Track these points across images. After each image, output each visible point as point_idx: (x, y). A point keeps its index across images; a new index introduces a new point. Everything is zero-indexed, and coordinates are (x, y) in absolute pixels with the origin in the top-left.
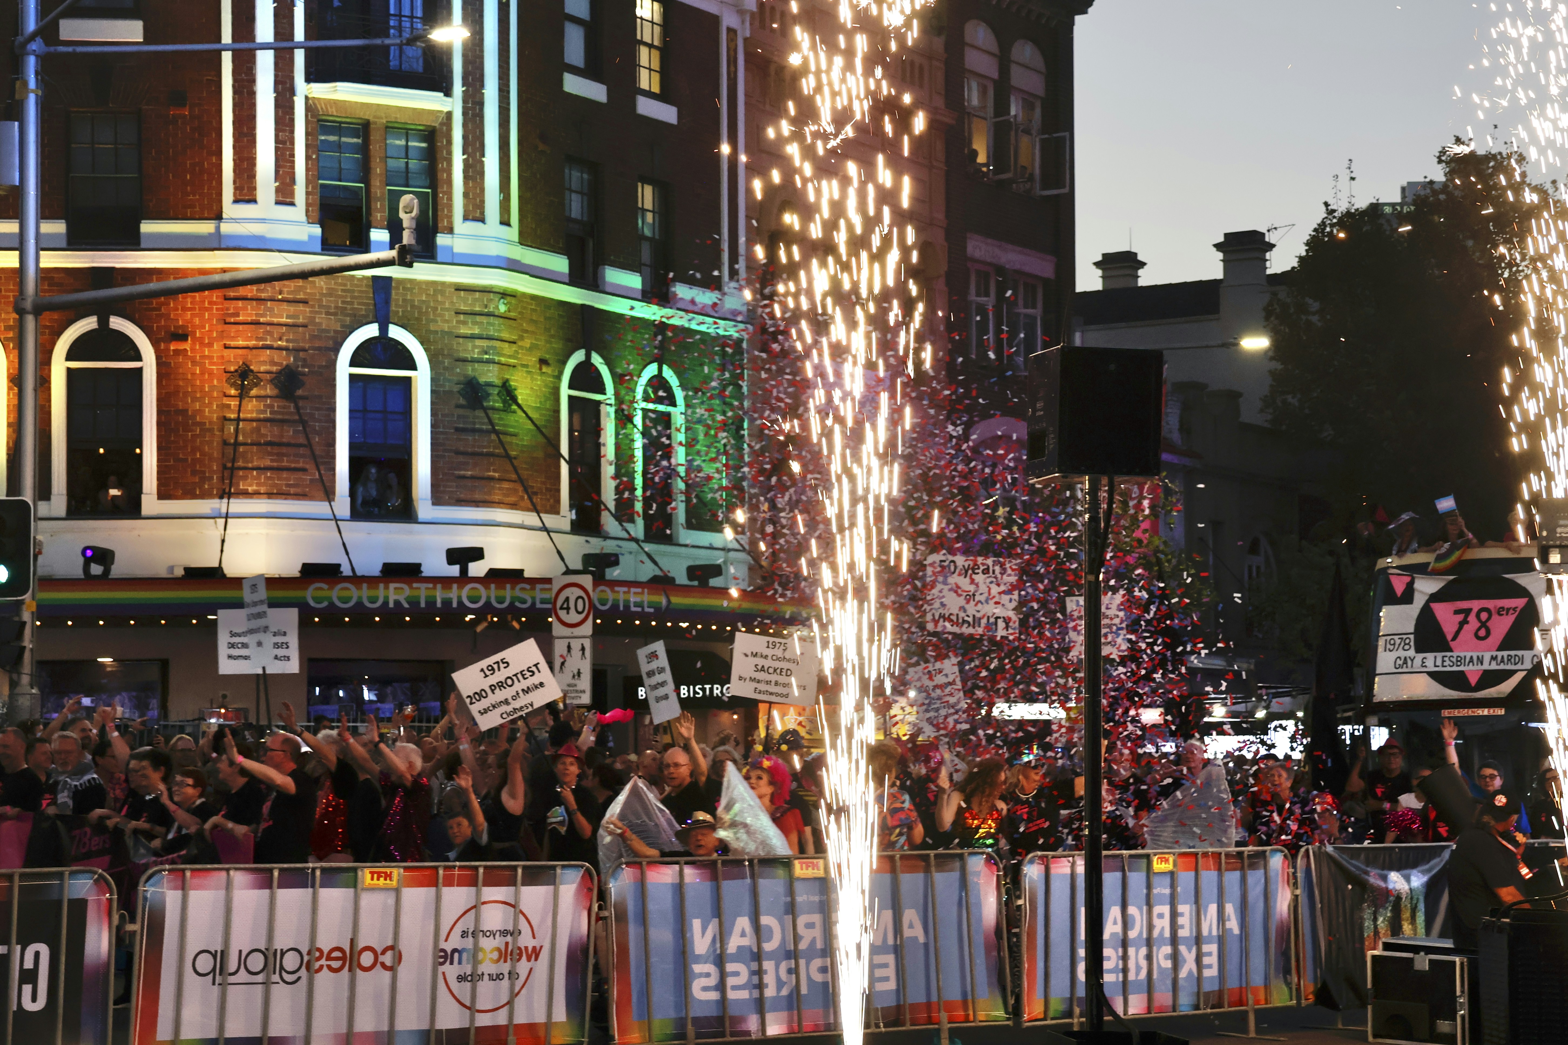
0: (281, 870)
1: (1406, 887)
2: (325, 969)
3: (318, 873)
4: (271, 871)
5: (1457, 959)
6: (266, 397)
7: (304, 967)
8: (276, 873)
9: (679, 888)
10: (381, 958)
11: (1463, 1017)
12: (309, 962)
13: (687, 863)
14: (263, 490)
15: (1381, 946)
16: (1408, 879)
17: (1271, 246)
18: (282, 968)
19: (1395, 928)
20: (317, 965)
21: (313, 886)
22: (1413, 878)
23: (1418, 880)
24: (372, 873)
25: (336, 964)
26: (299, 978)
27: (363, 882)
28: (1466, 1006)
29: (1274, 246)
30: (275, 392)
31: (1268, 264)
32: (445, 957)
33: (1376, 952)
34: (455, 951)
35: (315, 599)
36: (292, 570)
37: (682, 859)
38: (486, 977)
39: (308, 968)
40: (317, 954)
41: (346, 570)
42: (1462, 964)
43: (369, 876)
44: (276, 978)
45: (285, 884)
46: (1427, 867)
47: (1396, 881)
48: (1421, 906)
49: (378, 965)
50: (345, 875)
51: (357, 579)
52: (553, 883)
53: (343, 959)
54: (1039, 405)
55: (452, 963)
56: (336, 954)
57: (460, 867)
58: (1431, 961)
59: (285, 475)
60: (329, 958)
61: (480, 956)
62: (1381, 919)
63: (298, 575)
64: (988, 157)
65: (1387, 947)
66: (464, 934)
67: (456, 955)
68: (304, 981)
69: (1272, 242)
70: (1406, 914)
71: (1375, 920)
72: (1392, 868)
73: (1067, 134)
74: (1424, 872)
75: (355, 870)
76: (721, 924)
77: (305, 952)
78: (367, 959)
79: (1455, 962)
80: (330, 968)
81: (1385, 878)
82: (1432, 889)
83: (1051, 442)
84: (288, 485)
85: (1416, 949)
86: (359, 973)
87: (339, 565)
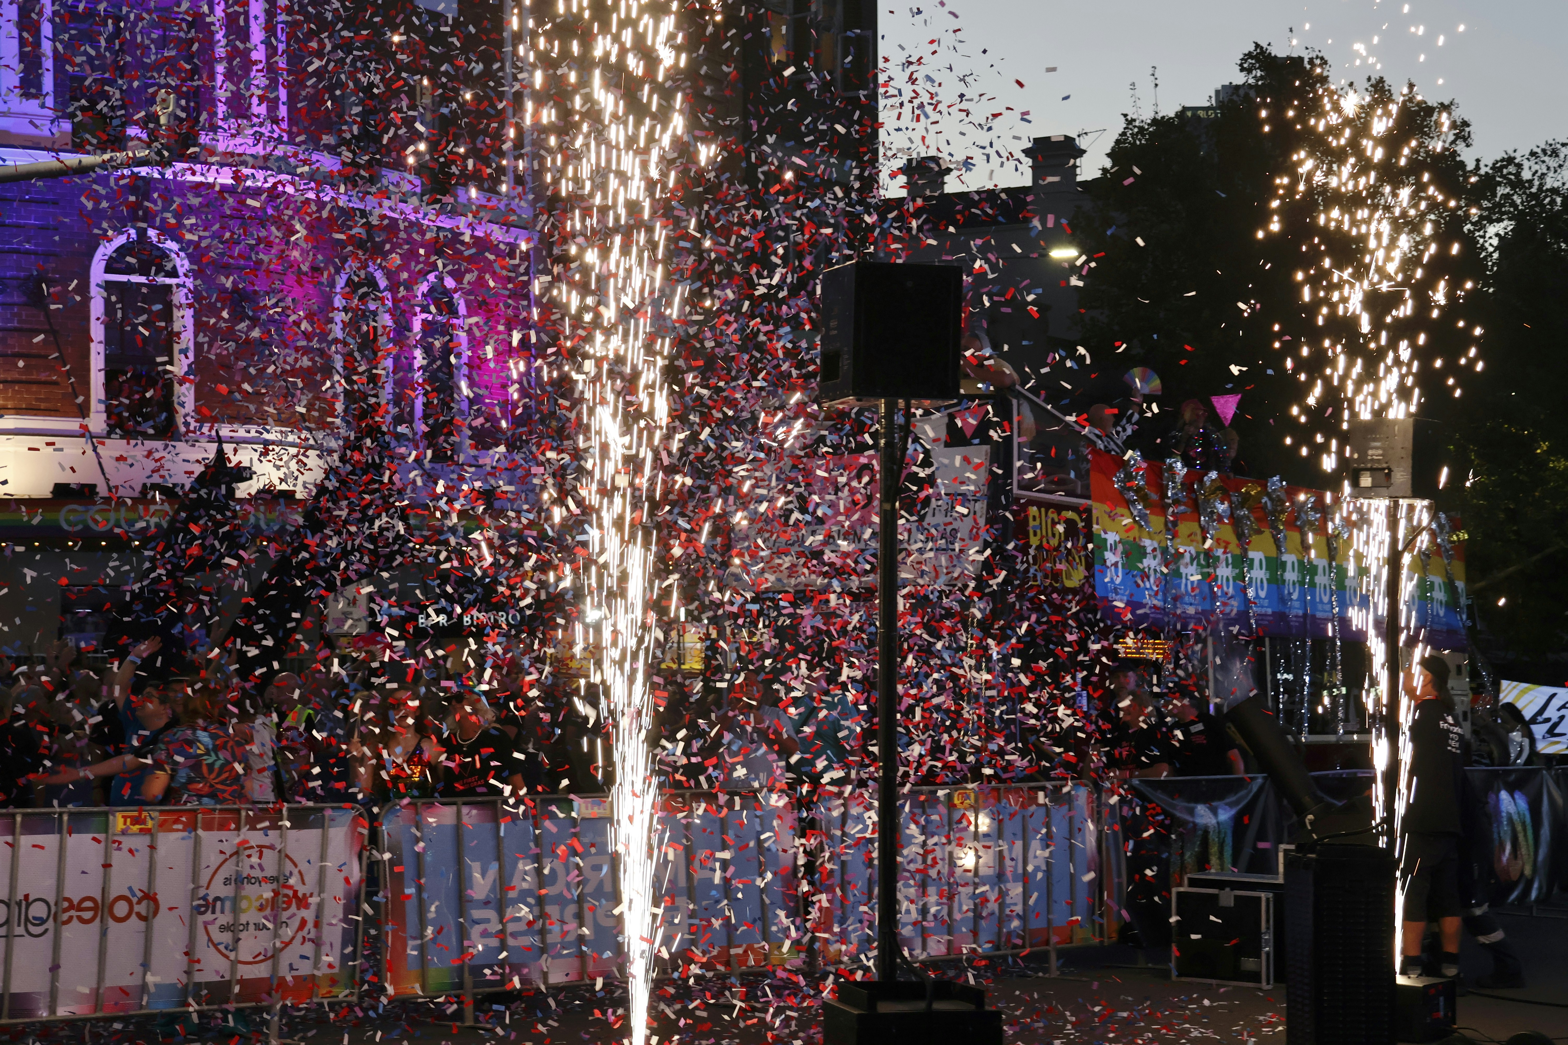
0: (24, 815)
1: (1214, 821)
2: (75, 920)
3: (65, 818)
4: (13, 816)
5: (1263, 895)
6: (14, 304)
7: (51, 919)
8: (19, 819)
9: (458, 827)
10: (137, 908)
11: (1268, 954)
12: (56, 914)
13: (465, 804)
14: (10, 405)
15: (1186, 881)
16: (1214, 812)
17: (1081, 152)
18: (27, 919)
19: (1203, 862)
20: (65, 917)
21: (60, 832)
22: (1220, 811)
23: (1225, 815)
24: (125, 817)
25: (87, 915)
26: (46, 930)
27: (115, 826)
28: (1271, 943)
29: (1084, 152)
30: (23, 299)
31: (1078, 171)
32: (207, 906)
33: (1182, 889)
34: (217, 899)
35: (68, 522)
36: (44, 491)
37: (459, 800)
38: (251, 927)
39: (55, 920)
40: (66, 904)
41: (102, 490)
42: (1268, 900)
43: (121, 820)
44: (20, 930)
45: (30, 828)
46: (1233, 799)
47: (1203, 815)
48: (1229, 840)
49: (134, 916)
50: (97, 819)
51: (113, 501)
52: (322, 826)
53: (95, 909)
54: (833, 324)
55: (213, 912)
56: (88, 904)
57: (221, 810)
58: (1236, 897)
59: (34, 388)
60: (80, 909)
61: (244, 904)
62: (1188, 855)
63: (50, 496)
64: (788, 56)
65: (1193, 883)
66: (226, 882)
67: (219, 904)
68: (50, 935)
69: (1083, 147)
70: (1214, 849)
71: (1182, 855)
72: (1198, 801)
73: (869, 33)
74: (1231, 805)
75: (106, 814)
76: (501, 868)
77: (52, 904)
78: (121, 909)
79: (1259, 898)
80: (80, 919)
81: (1191, 812)
82: (1238, 824)
83: (846, 364)
84: (37, 400)
85: (1220, 885)
86: (111, 923)
87: (94, 486)
